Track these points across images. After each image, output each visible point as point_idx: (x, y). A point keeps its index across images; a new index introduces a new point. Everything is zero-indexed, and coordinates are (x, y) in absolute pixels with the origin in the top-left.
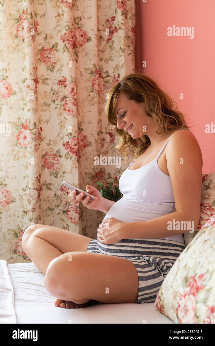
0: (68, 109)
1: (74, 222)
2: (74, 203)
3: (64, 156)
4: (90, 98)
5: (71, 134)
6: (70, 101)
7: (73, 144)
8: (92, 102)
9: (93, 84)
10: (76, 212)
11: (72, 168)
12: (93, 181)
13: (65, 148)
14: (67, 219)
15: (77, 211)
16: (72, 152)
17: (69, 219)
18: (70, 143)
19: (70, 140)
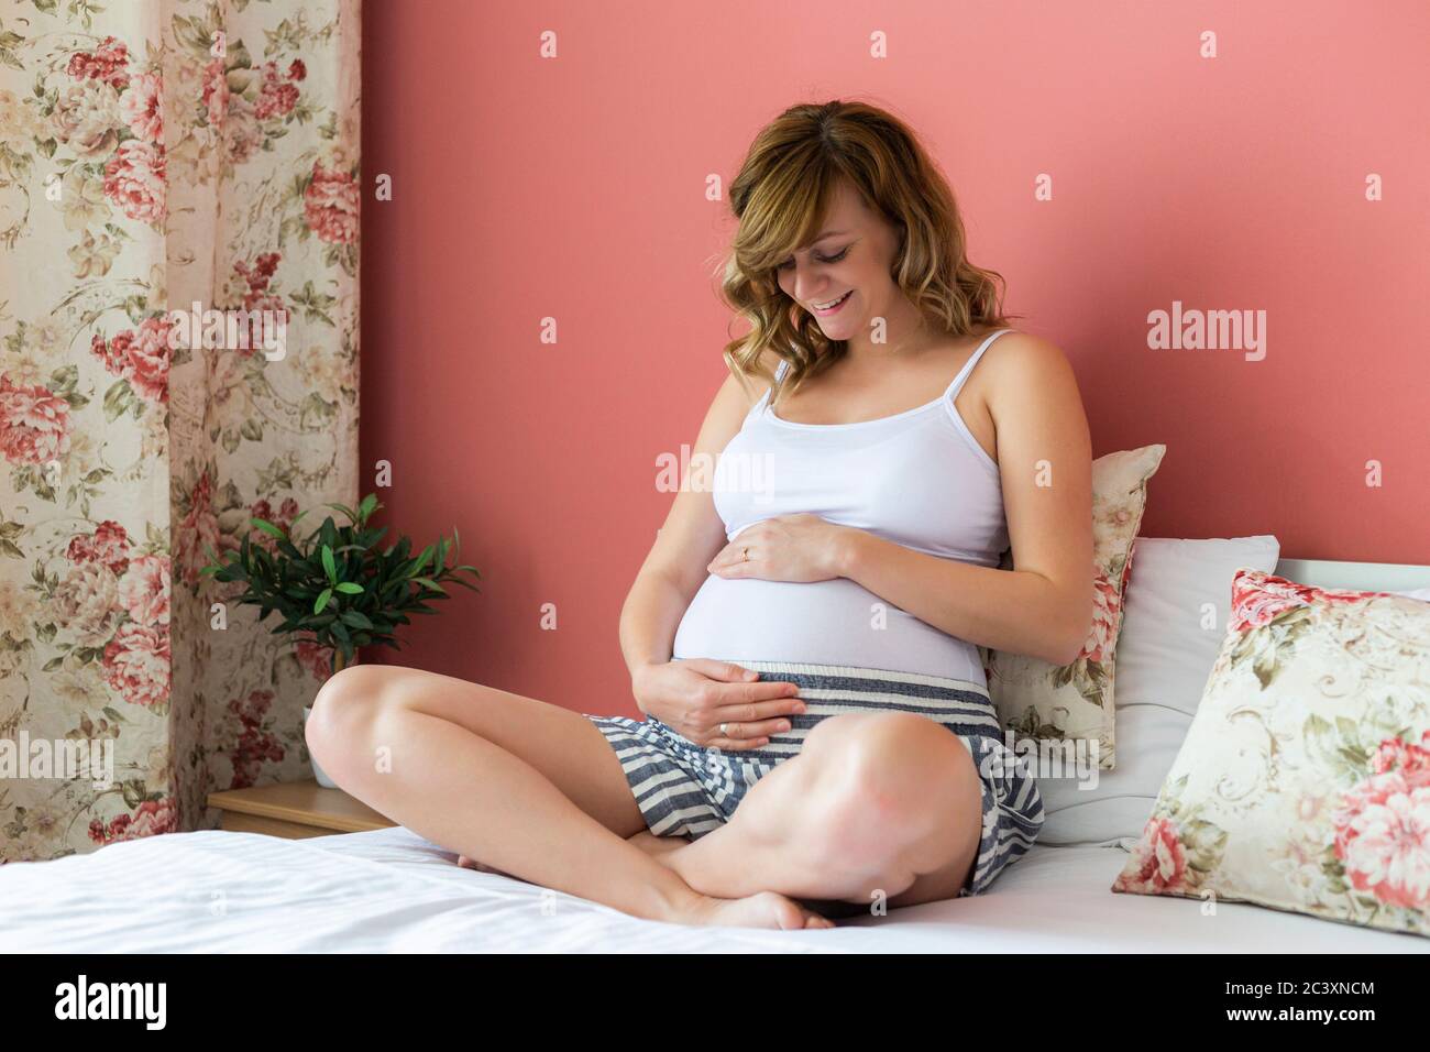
0: (130, 187)
1: (147, 696)
2: (147, 614)
3: (97, 401)
4: (192, 152)
5: (144, 301)
6: (142, 154)
7: (150, 347)
8: (200, 171)
9: (209, 92)
10: (156, 651)
11: (143, 456)
12: (185, 515)
13: (110, 363)
14: (107, 684)
15: (162, 649)
16: (145, 380)
17: (121, 683)
18: (136, 343)
19: (136, 330)
